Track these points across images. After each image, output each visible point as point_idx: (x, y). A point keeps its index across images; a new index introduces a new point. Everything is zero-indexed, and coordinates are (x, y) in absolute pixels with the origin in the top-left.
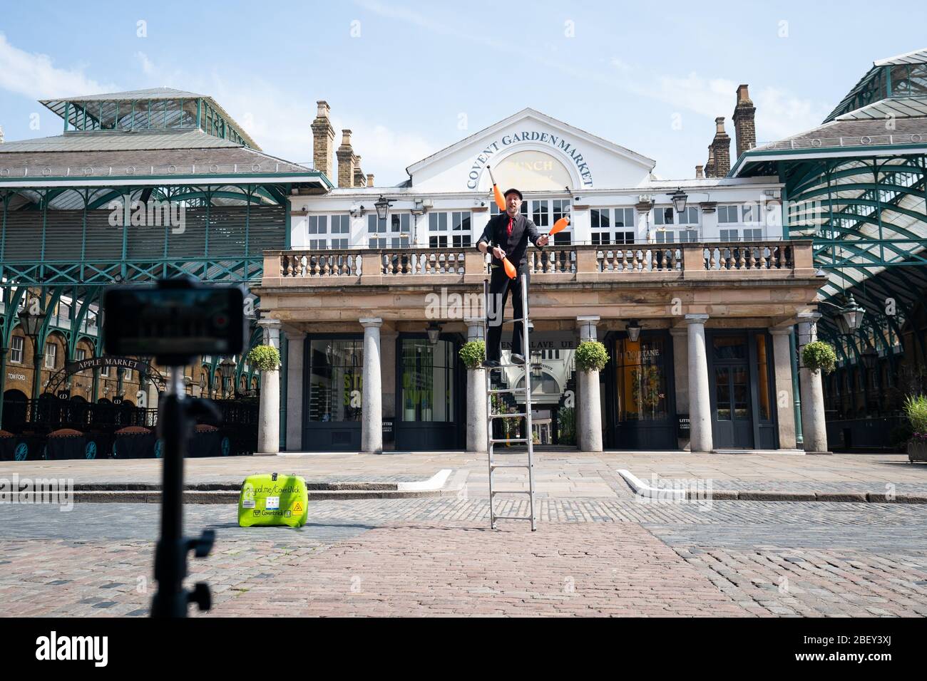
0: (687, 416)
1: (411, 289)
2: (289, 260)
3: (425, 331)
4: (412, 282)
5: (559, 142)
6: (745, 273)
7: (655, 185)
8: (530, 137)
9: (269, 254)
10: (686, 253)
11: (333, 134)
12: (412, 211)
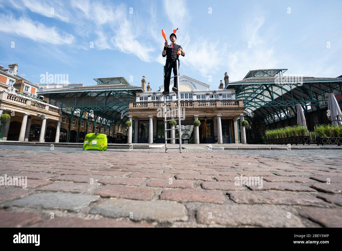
0: (217, 137)
2: (135, 104)
5: (190, 82)
8: (184, 81)
9: (131, 103)
10: (217, 102)
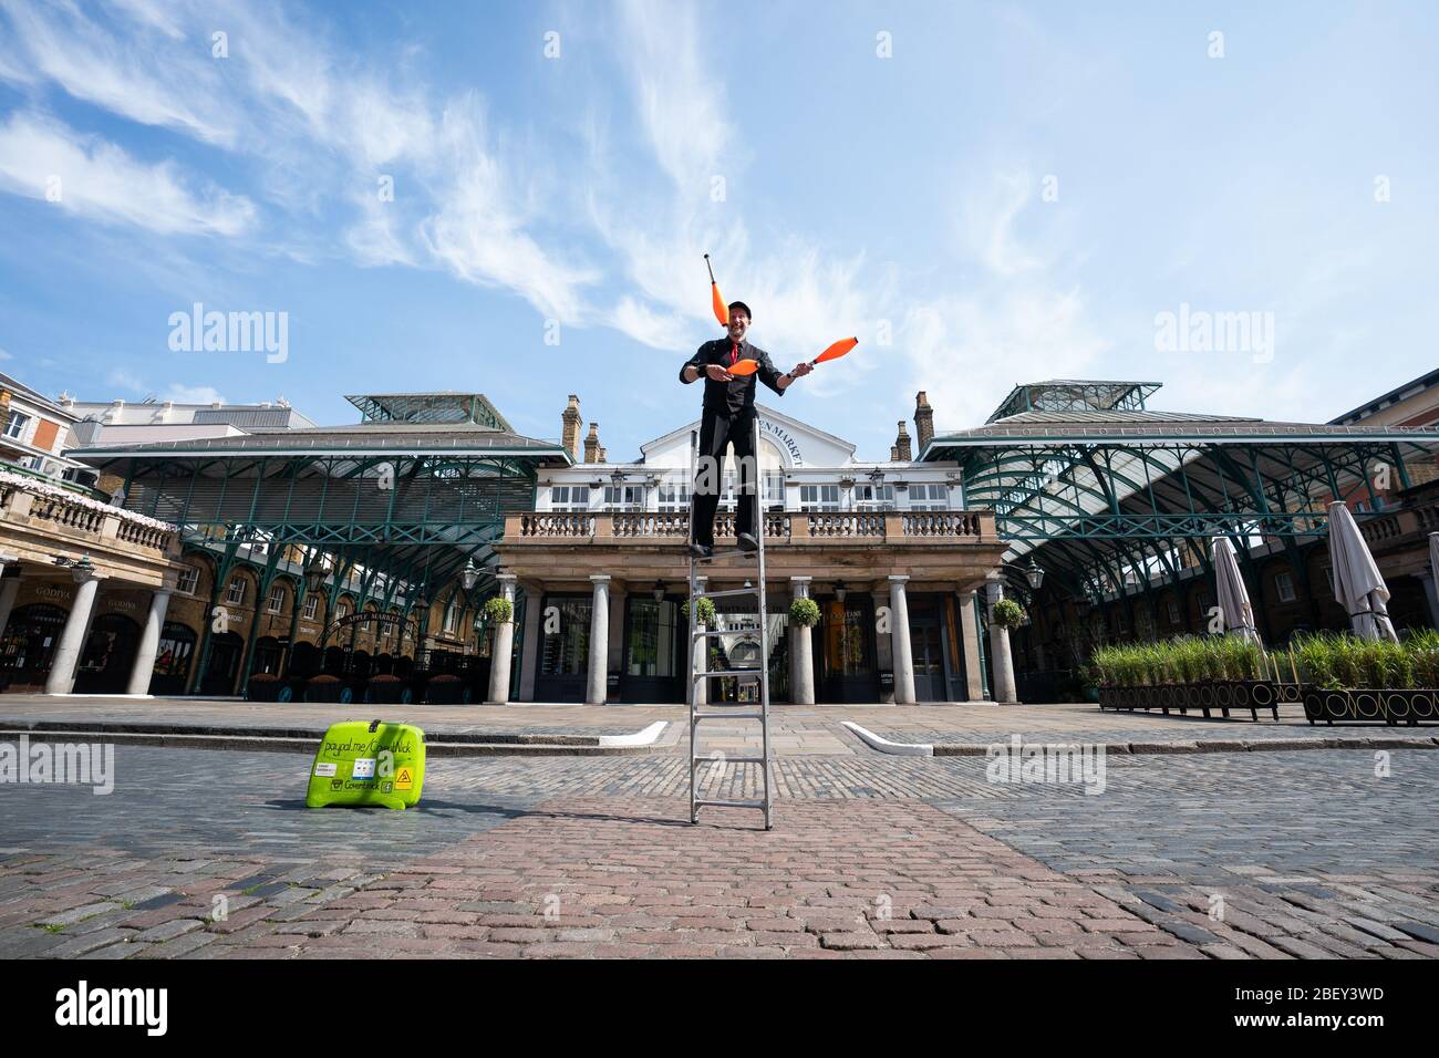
0: (892, 672)
1: (638, 549)
2: (530, 520)
3: (651, 591)
4: (640, 542)
7: (855, 466)
9: (511, 515)
10: (887, 520)
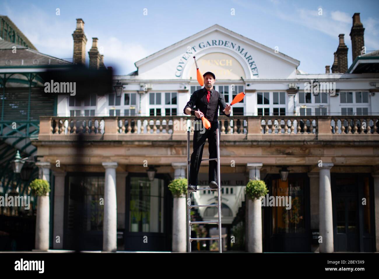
0: (318, 230)
1: (136, 143)
2: (57, 123)
3: (145, 172)
4: (138, 138)
5: (236, 47)
6: (357, 136)
7: (299, 77)
8: (217, 43)
9: (43, 119)
10: (320, 122)
11: (86, 40)
12: (138, 91)
